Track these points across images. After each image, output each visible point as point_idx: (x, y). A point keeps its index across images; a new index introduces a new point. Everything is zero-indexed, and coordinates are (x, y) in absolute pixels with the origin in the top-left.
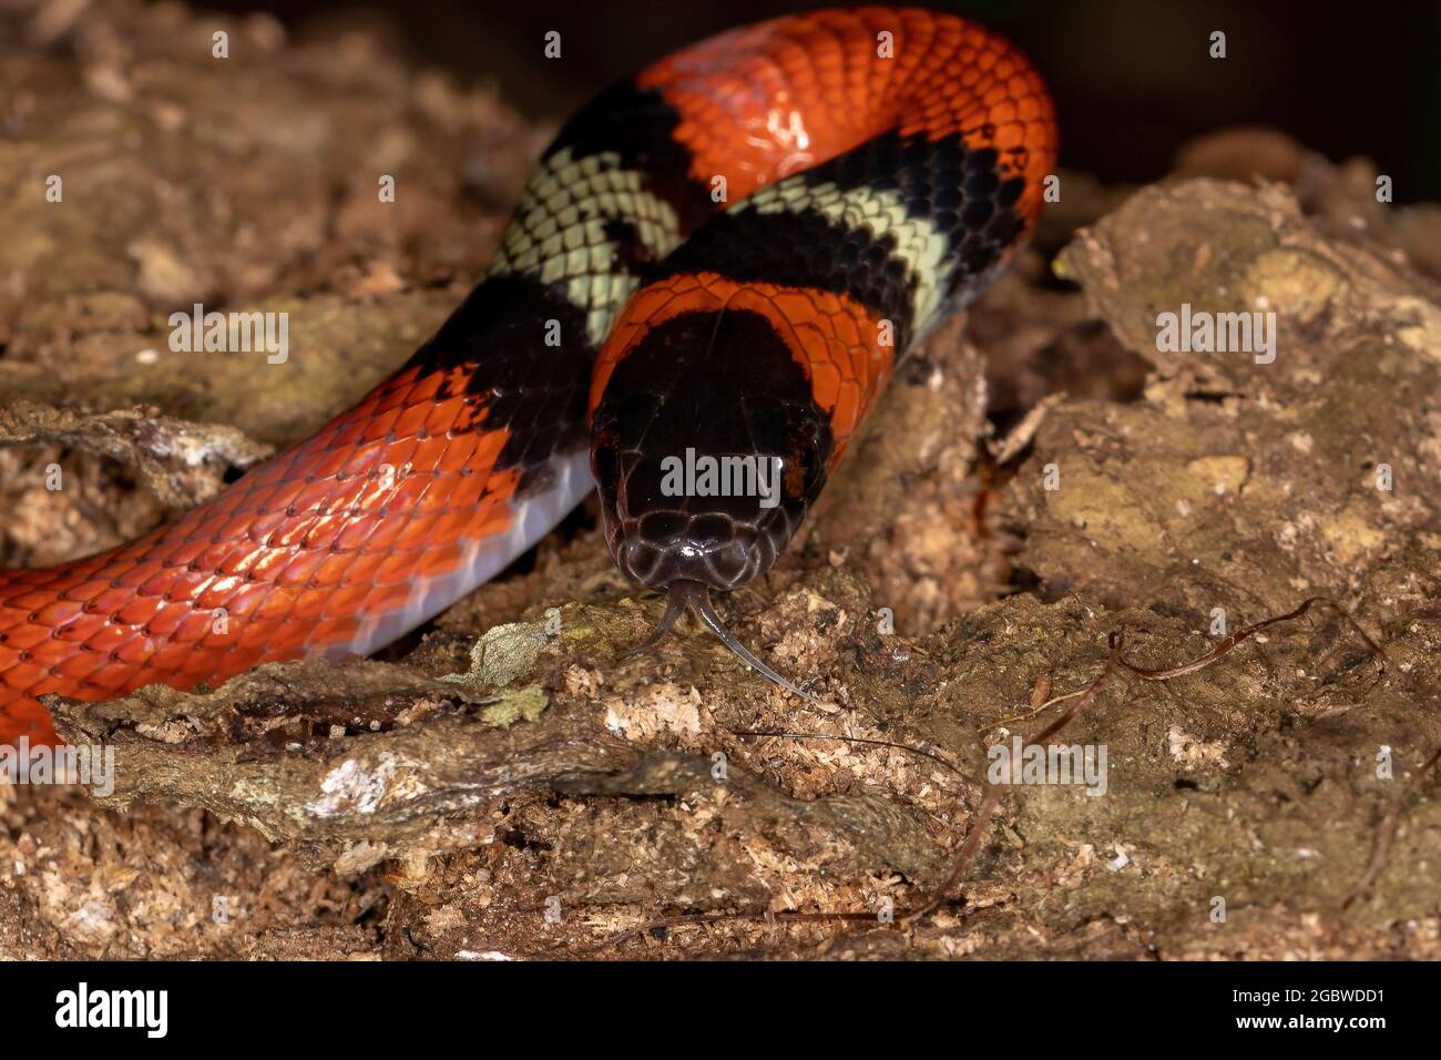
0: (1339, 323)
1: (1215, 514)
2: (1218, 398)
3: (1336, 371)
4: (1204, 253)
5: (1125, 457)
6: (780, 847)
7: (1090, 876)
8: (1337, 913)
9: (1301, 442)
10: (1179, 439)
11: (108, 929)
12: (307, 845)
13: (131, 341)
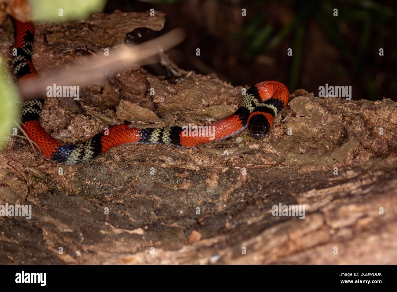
0: (314, 110)
1: (303, 128)
2: (303, 117)
3: (313, 114)
4: (301, 103)
5: (294, 122)
6: (265, 158)
7: (293, 162)
8: (316, 166)
9: (310, 121)
10: (299, 120)
11: (201, 164)
12: (222, 158)
13: (202, 109)
